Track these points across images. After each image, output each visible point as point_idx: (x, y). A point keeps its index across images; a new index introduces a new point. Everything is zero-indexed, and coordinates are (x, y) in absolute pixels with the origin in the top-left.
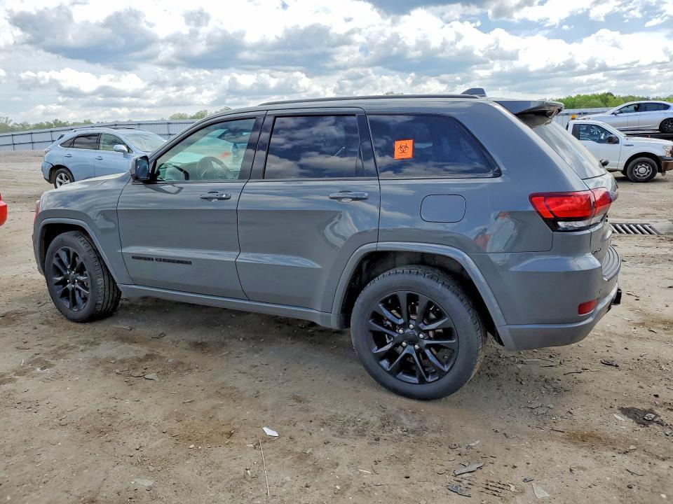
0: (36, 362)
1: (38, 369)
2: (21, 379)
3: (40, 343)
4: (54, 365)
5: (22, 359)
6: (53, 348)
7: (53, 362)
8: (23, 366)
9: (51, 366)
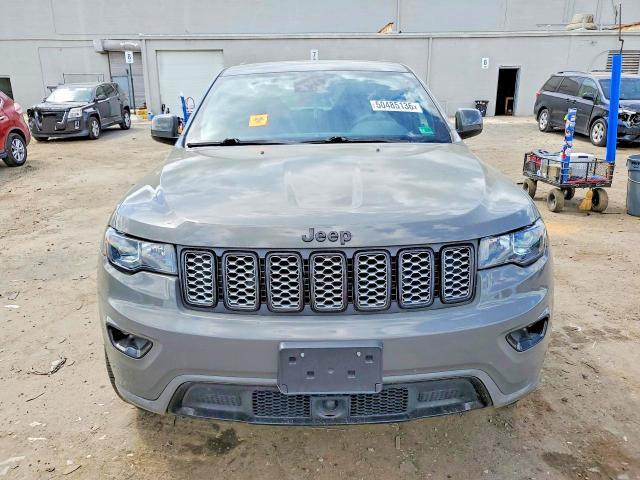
0: (579, 340)
1: (580, 329)
2: (599, 327)
3: (566, 367)
4: (564, 328)
5: (594, 351)
6: (556, 349)
7: (563, 332)
8: (594, 339)
9: (567, 329)
